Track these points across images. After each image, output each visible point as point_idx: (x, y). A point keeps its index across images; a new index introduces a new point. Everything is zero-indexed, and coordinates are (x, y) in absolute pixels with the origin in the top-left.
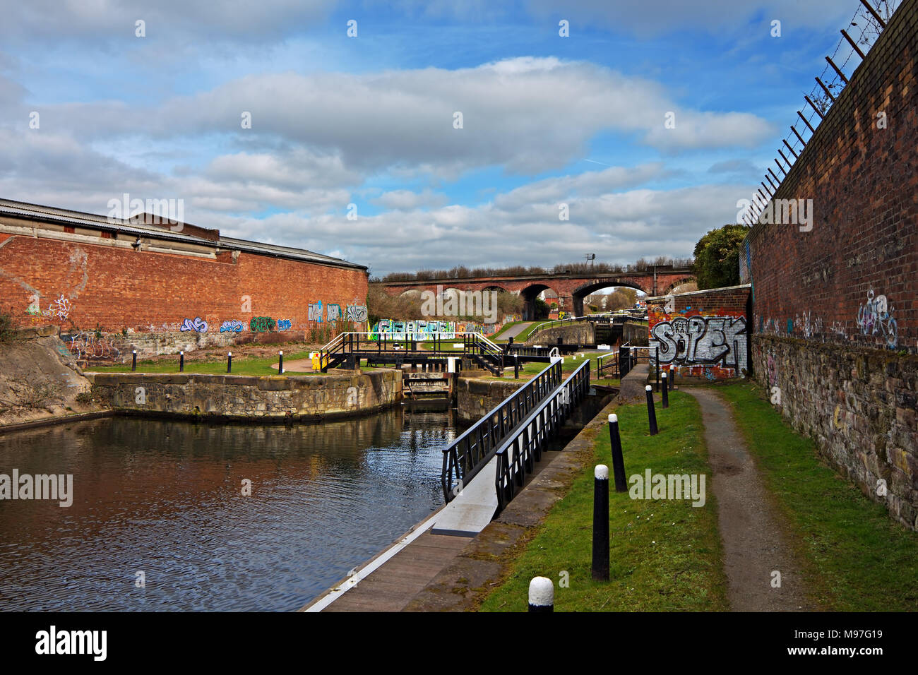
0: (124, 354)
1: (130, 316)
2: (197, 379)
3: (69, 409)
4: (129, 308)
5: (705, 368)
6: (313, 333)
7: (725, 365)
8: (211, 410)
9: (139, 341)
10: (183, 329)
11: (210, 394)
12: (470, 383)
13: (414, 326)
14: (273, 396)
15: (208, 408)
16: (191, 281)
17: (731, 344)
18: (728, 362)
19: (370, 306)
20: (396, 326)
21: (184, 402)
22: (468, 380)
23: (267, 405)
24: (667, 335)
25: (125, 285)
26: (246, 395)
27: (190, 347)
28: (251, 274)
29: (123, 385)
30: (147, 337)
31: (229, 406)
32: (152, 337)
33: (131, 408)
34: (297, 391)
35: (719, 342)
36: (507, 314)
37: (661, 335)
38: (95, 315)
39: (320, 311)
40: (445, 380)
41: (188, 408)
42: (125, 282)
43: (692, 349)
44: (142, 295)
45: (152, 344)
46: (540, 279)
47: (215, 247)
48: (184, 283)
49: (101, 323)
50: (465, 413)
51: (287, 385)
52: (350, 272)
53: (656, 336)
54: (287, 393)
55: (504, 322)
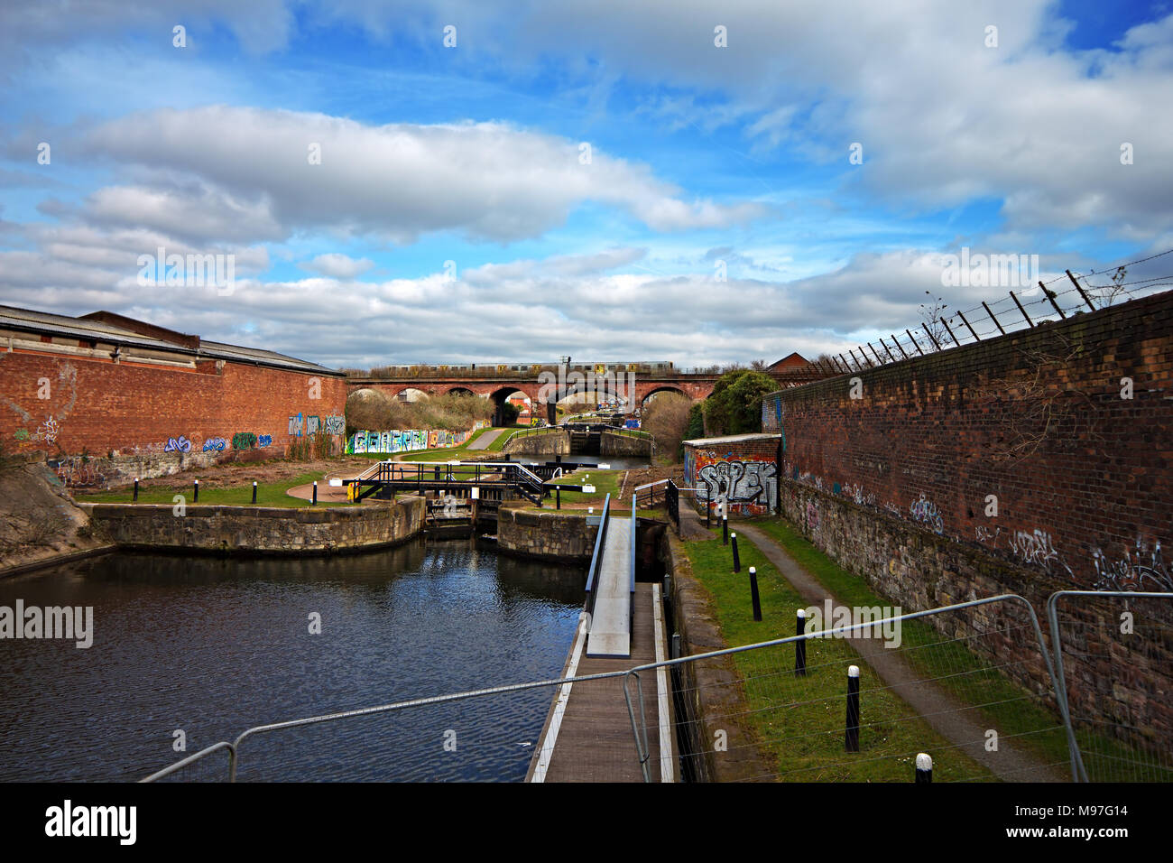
0: (109, 480)
1: (116, 437)
2: (225, 512)
3: (73, 546)
4: (115, 428)
5: (742, 505)
6: (293, 449)
7: (759, 503)
8: (242, 544)
9: (124, 465)
10: (167, 449)
11: (240, 527)
12: (517, 514)
13: (388, 436)
14: (312, 529)
15: (237, 542)
16: (176, 396)
17: (764, 485)
18: (761, 500)
19: (348, 416)
20: (372, 437)
21: (208, 536)
22: (514, 511)
23: (305, 538)
24: (712, 477)
25: (112, 403)
26: (283, 529)
27: (173, 470)
28: (235, 386)
29: (130, 517)
30: (132, 460)
31: (263, 539)
32: (137, 459)
33: (140, 542)
34: (337, 523)
35: (754, 483)
36: (478, 419)
37: (707, 477)
38: (82, 437)
39: (300, 424)
40: (468, 507)
41: (213, 543)
42: (113, 399)
43: (732, 489)
44: (128, 413)
45: (137, 468)
46: (512, 382)
47: (195, 355)
48: (170, 398)
49: (87, 447)
50: (509, 544)
51: (327, 517)
52: (331, 380)
53: (702, 477)
54: (327, 526)
55: (474, 429)
